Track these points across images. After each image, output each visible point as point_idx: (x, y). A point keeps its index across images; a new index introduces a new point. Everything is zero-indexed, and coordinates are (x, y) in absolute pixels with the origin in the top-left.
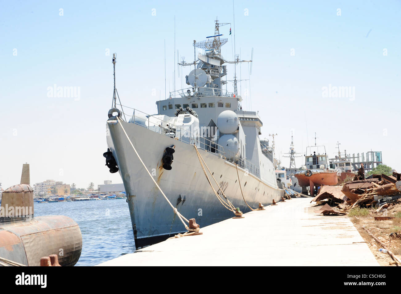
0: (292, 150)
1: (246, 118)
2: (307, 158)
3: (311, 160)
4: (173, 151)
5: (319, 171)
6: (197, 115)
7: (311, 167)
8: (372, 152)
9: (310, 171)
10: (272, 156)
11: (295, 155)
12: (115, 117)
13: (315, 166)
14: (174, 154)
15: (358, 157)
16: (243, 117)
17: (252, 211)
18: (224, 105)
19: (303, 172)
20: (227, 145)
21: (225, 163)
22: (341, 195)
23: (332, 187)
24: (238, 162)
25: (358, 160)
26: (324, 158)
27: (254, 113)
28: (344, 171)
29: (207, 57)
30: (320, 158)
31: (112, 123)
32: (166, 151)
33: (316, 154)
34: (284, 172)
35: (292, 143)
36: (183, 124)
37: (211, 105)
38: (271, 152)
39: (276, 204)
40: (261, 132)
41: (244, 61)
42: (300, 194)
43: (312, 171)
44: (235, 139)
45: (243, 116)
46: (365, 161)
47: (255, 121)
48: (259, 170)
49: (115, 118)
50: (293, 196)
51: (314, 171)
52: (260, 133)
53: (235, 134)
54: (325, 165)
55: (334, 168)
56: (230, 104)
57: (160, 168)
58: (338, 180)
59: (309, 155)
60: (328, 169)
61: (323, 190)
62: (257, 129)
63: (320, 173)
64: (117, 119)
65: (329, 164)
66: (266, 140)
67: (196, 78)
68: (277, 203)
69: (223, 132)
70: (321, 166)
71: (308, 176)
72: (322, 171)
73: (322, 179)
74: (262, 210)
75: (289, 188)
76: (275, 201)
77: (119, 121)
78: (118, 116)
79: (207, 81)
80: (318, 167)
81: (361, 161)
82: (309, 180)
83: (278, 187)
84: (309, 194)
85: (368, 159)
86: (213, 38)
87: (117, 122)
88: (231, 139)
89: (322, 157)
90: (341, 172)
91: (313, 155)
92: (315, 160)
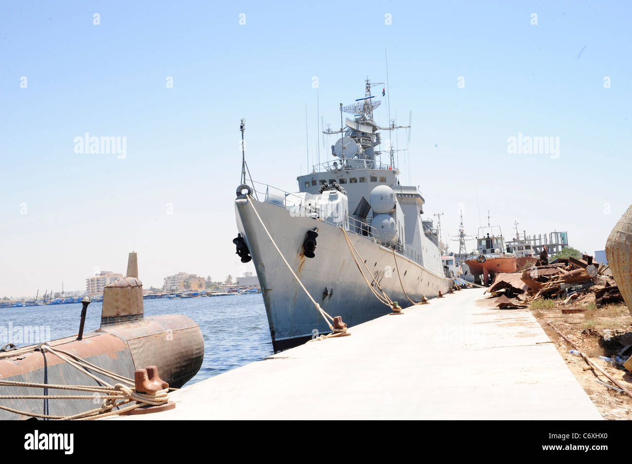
0: (462, 232)
1: (405, 195)
2: (480, 241)
3: (484, 243)
4: (316, 235)
5: (494, 256)
6: (346, 192)
7: (485, 252)
8: (555, 233)
9: (483, 256)
10: (437, 239)
11: (465, 238)
12: (245, 195)
13: (489, 250)
14: (317, 239)
15: (540, 239)
17: (414, 305)
18: (378, 180)
19: (475, 258)
20: (383, 227)
21: (380, 248)
22: (520, 285)
23: (510, 274)
24: (396, 247)
25: (540, 242)
26: (499, 241)
27: (414, 188)
28: (524, 256)
29: (356, 124)
30: (495, 240)
31: (241, 202)
32: (307, 235)
33: (490, 236)
34: (453, 258)
35: (462, 224)
36: (329, 203)
37: (362, 180)
38: (436, 234)
39: (443, 296)
40: (423, 210)
41: (400, 127)
42: (472, 284)
43: (485, 256)
44: (392, 219)
45: (401, 192)
46: (548, 243)
47: (416, 198)
48: (421, 256)
49: (245, 197)
50: (464, 287)
51: (488, 256)
52: (422, 212)
53: (392, 214)
54: (501, 249)
55: (512, 252)
56: (386, 178)
57: (300, 255)
58: (517, 266)
59: (482, 238)
60: (504, 253)
61: (499, 278)
62: (418, 207)
63: (496, 258)
64: (247, 198)
65: (505, 248)
66: (430, 220)
67: (344, 148)
69: (376, 211)
70: (496, 251)
71: (480, 262)
72: (498, 256)
73: (498, 265)
74: (425, 304)
75: (459, 277)
76: (442, 293)
77: (249, 199)
78: (248, 194)
79: (357, 151)
80: (493, 251)
81: (543, 243)
82: (482, 267)
83: (445, 276)
84: (483, 284)
85: (551, 241)
86: (364, 100)
87: (248, 201)
88: (387, 220)
89: (497, 240)
90: (520, 256)
91: (486, 237)
92: (489, 243)
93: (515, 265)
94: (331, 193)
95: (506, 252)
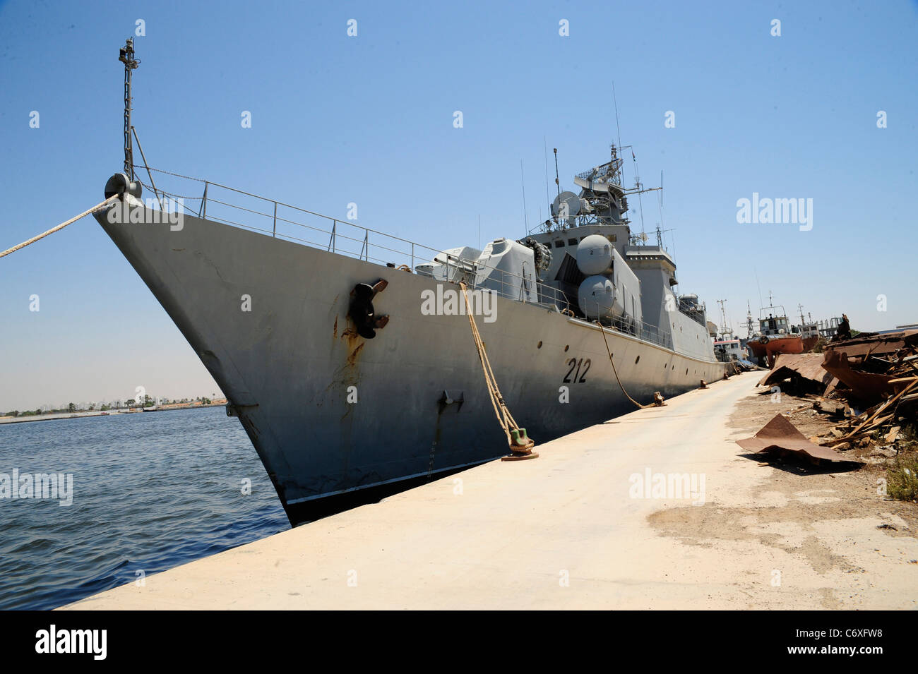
0: (750, 320)
1: (644, 257)
2: (762, 322)
3: (767, 324)
5: (778, 337)
6: (550, 252)
7: (768, 333)
8: (835, 318)
9: (766, 337)
10: (703, 318)
11: (753, 324)
13: (772, 331)
15: (822, 324)
17: (640, 408)
19: (757, 339)
20: (594, 294)
22: (817, 374)
23: (796, 355)
24: (623, 325)
25: (822, 327)
26: (783, 321)
27: (657, 248)
28: (810, 336)
29: (588, 182)
30: (779, 321)
33: (773, 317)
34: (738, 341)
35: (749, 312)
36: (490, 257)
38: (701, 312)
39: (707, 386)
40: (678, 279)
41: (650, 189)
42: (756, 367)
43: (768, 337)
44: (608, 282)
46: (829, 327)
47: (660, 261)
48: (670, 336)
50: (747, 369)
51: (771, 337)
52: (673, 282)
54: (785, 329)
55: (798, 332)
56: (616, 237)
58: (804, 347)
59: (765, 318)
60: (789, 333)
61: (781, 361)
62: (664, 274)
63: (780, 339)
65: (790, 328)
66: (694, 296)
68: (707, 384)
69: (586, 272)
70: (780, 331)
71: (763, 343)
72: (782, 337)
73: (783, 346)
74: (660, 406)
75: (744, 359)
76: (704, 383)
79: (581, 208)
80: (776, 332)
81: (825, 328)
82: (765, 349)
83: (717, 360)
84: (768, 365)
85: (832, 325)
86: (608, 166)
88: (600, 283)
89: (781, 320)
90: (806, 337)
91: (769, 318)
92: (772, 324)
93: (802, 344)
95: (791, 333)
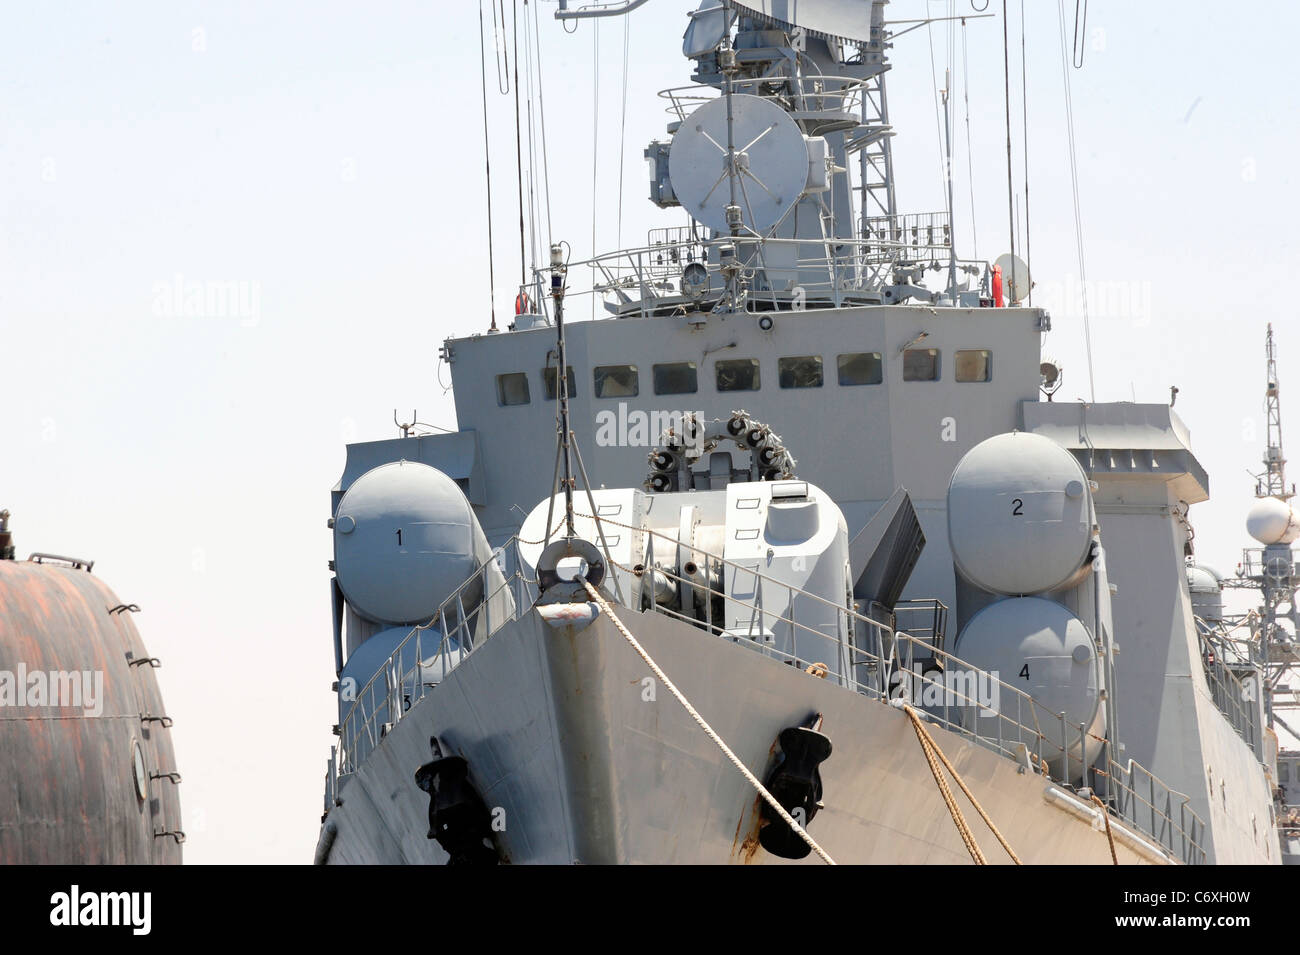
4: (820, 748)
12: (575, 587)
14: (824, 768)
16: (1083, 446)
18: (948, 368)
20: (1024, 673)
21: (1050, 801)
31: (564, 617)
32: (778, 748)
36: (770, 554)
37: (861, 370)
44: (1075, 629)
45: (1082, 440)
47: (1166, 475)
49: (576, 592)
53: (1075, 597)
56: (988, 361)
57: (745, 846)
64: (590, 598)
77: (602, 604)
78: (589, 578)
79: (810, 184)
87: (595, 610)
88: (1046, 631)
94: (776, 499)
